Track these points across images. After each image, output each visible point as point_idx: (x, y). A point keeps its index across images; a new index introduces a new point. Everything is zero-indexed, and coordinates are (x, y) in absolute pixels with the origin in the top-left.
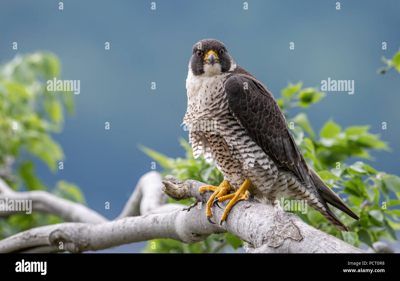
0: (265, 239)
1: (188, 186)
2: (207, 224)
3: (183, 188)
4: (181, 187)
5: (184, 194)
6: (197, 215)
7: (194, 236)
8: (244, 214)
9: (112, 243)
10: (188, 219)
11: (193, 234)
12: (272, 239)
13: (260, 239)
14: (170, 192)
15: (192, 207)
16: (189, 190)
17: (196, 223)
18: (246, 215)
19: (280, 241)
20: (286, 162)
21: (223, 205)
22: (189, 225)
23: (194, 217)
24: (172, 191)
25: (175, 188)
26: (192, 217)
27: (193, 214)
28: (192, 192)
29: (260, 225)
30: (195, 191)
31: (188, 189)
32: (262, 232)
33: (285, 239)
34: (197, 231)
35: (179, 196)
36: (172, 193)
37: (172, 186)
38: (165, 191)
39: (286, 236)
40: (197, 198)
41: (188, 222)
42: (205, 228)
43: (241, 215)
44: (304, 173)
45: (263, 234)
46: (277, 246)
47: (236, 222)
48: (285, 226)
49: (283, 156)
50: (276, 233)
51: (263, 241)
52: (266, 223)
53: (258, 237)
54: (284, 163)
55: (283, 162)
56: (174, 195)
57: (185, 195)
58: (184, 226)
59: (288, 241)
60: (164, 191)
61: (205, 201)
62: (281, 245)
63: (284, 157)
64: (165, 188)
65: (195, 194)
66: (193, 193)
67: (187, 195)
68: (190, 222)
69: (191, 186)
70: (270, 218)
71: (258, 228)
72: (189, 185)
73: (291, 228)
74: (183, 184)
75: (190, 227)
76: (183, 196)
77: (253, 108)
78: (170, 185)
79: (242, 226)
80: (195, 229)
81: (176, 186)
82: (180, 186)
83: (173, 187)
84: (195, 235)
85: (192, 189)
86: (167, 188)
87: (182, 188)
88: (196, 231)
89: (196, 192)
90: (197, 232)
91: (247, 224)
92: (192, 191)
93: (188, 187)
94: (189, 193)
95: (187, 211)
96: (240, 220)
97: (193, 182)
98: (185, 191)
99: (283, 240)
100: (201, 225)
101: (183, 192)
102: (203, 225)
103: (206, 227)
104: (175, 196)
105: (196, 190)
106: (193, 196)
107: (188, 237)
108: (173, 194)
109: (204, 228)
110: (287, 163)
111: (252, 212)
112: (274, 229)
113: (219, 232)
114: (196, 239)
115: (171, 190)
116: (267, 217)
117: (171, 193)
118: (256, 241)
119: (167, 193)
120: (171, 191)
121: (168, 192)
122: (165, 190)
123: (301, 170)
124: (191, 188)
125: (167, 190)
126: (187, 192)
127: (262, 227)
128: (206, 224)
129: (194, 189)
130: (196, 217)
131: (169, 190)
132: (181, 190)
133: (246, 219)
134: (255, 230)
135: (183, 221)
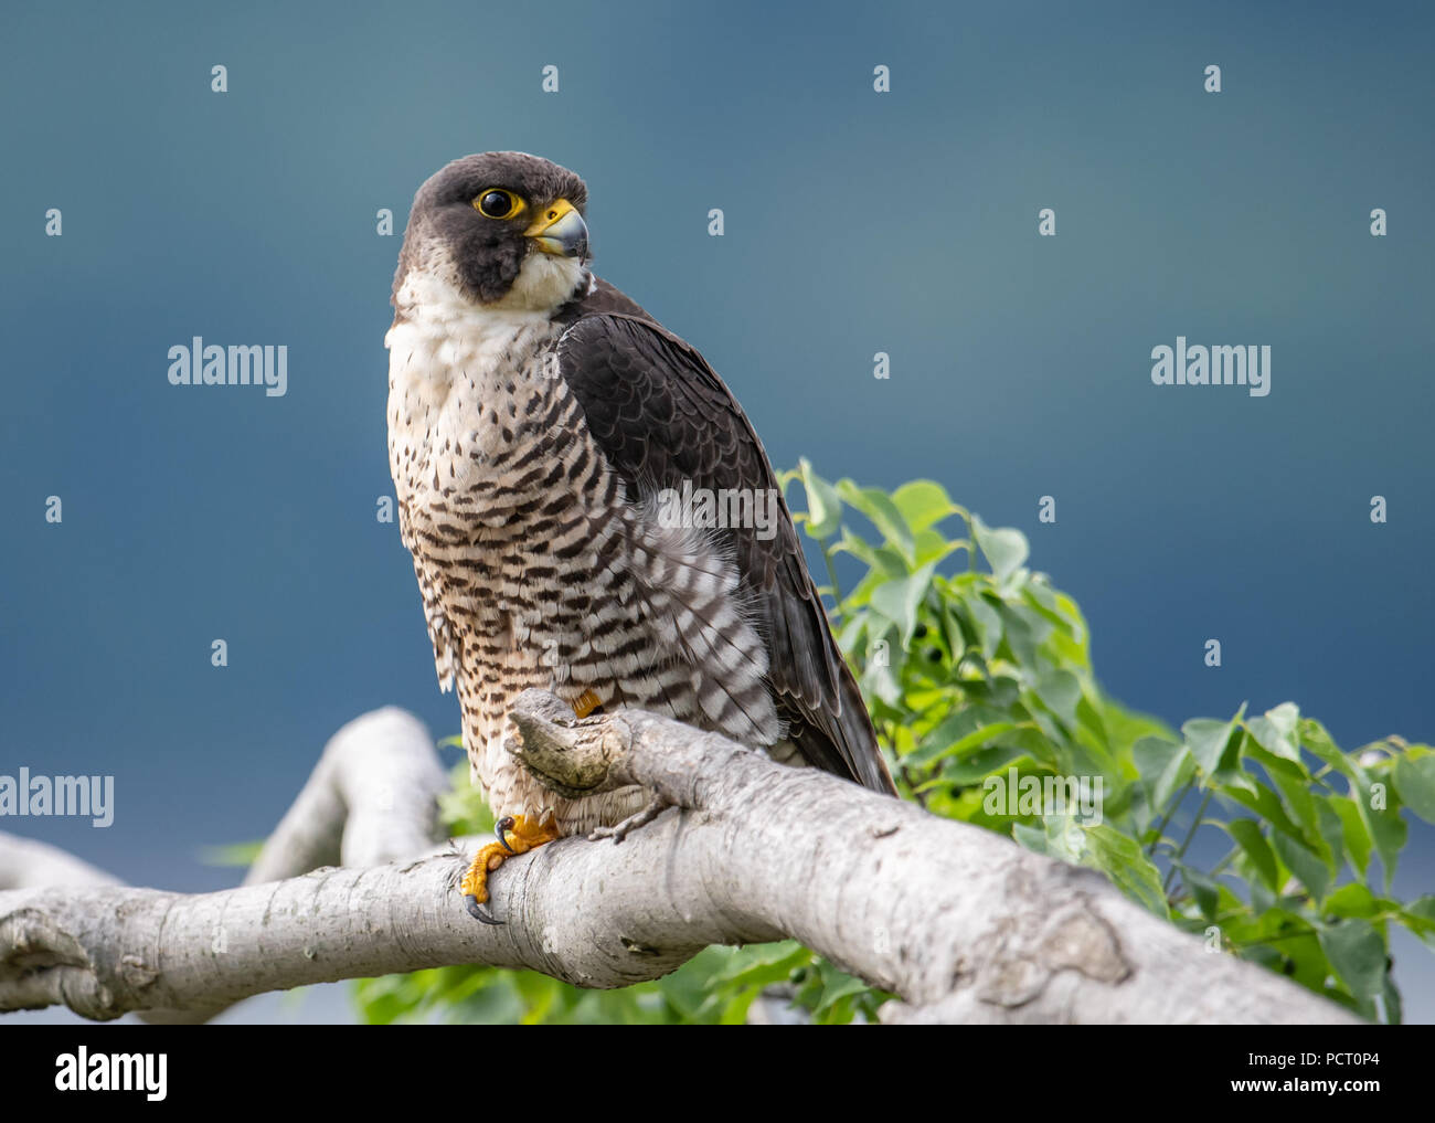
0: (963, 968)
1: (619, 736)
2: (696, 900)
3: (600, 743)
4: (587, 741)
5: (602, 770)
6: (653, 863)
7: (633, 953)
8: (869, 860)
9: (259, 975)
10: (612, 880)
11: (626, 942)
12: (995, 972)
13: (940, 968)
14: (541, 758)
15: (635, 828)
16: (622, 754)
17: (645, 895)
18: (878, 865)
19: (1031, 978)
20: (797, 693)
21: (774, 821)
22: (615, 905)
23: (639, 869)
24: (549, 754)
25: (563, 745)
26: (629, 871)
27: (635, 856)
28: (639, 766)
29: (945, 908)
30: (651, 757)
31: (619, 747)
32: (951, 939)
33: (1054, 972)
34: (650, 931)
35: (579, 776)
36: (550, 766)
37: (548, 734)
38: (518, 755)
39: (1057, 959)
40: (657, 790)
41: (608, 892)
42: (688, 917)
43: (857, 864)
44: (859, 746)
45: (955, 948)
46: (1019, 999)
47: (833, 892)
48: (1056, 916)
49: (784, 668)
50: (1015, 943)
51: (957, 978)
52: (968, 902)
53: (932, 959)
54: (788, 695)
55: (785, 691)
56: (558, 772)
57: (604, 774)
58: (588, 909)
59: (1068, 981)
60: (513, 753)
61: (691, 803)
62: (1035, 997)
63: (790, 669)
64: (522, 741)
65: (650, 772)
66: (643, 767)
67: (612, 775)
68: (620, 892)
69: (634, 735)
70: (987, 880)
71: (932, 920)
72: (627, 733)
73: (1082, 927)
74: (598, 726)
75: (620, 914)
76: (594, 778)
77: (679, 449)
78: (543, 730)
79: (860, 912)
80: (642, 921)
81: (567, 736)
82: (585, 737)
83: (551, 736)
84: (633, 948)
85: (639, 747)
86: (527, 742)
87: (592, 745)
88: (644, 931)
89: (658, 761)
90: (649, 935)
91: (883, 901)
92: (638, 759)
93: (619, 740)
94: (624, 767)
95: (610, 841)
96: (853, 889)
97: (643, 720)
98: (605, 757)
99: (1043, 976)
100: (669, 904)
101: (598, 760)
102: (680, 904)
103: (693, 913)
104: (561, 780)
105: (656, 754)
106: (639, 778)
107: (601, 955)
108: (552, 771)
109: (682, 917)
110: (800, 696)
111: (904, 854)
112: (1005, 926)
113: (747, 936)
114: (638, 965)
115: (546, 749)
116: (975, 876)
117: (545, 764)
118: (923, 976)
119: (526, 762)
120: (546, 756)
121: (531, 758)
122: (518, 751)
123: (848, 731)
124: (633, 743)
125: (527, 751)
126: (615, 760)
127: (955, 915)
128: (689, 902)
129: (649, 751)
130: (649, 869)
131: (536, 750)
132: (588, 752)
133: (877, 885)
134: (920, 931)
135: (585, 886)
